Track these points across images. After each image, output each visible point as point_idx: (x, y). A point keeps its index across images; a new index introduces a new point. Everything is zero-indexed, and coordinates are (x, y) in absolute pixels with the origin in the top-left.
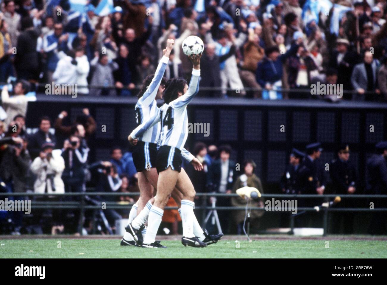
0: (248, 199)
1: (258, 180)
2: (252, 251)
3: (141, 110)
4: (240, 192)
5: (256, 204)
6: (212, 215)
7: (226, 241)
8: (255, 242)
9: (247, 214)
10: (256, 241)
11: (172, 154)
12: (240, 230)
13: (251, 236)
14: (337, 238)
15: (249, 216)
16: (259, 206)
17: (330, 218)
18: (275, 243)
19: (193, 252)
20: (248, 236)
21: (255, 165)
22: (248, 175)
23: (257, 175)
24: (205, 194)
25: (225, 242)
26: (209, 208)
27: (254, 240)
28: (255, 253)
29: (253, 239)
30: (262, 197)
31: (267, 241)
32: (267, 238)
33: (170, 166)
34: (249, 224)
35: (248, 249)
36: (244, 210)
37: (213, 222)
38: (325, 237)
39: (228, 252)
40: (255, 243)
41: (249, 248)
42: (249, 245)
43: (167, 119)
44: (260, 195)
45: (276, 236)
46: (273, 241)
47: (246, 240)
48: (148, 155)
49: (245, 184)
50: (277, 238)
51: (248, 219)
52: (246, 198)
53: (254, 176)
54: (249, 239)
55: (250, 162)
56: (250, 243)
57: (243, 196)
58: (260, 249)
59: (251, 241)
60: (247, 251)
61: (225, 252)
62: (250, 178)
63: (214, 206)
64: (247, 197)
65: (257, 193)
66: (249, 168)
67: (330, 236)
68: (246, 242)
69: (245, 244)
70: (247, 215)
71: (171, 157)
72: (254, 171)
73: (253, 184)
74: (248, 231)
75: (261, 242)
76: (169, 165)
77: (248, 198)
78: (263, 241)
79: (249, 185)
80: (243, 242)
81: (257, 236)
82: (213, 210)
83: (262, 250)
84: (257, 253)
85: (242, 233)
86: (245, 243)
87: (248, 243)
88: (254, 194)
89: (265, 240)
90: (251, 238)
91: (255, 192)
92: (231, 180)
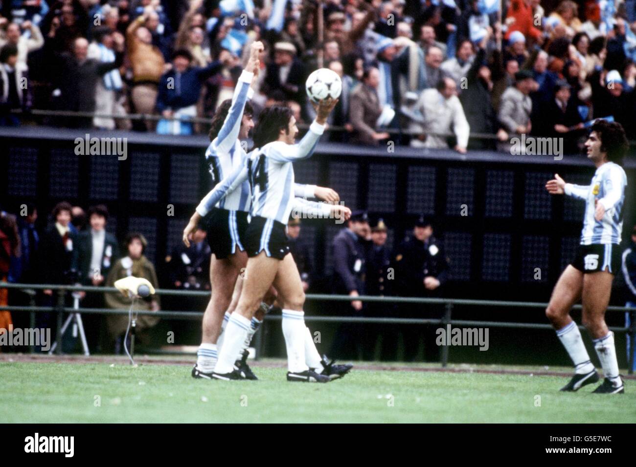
0: (134, 297)
1: (150, 265)
2: (137, 382)
3: (216, 159)
4: (120, 285)
5: (146, 305)
6: (73, 322)
7: (95, 364)
8: (143, 367)
9: (131, 321)
10: (145, 366)
11: (267, 231)
12: (118, 347)
13: (137, 357)
14: (277, 365)
15: (134, 325)
16: (151, 308)
17: (266, 332)
18: (176, 370)
19: (41, 382)
20: (132, 357)
21: (145, 241)
22: (134, 258)
23: (149, 259)
24: (61, 287)
25: (93, 366)
26: (67, 309)
27: (142, 365)
28: (141, 386)
29: (140, 363)
30: (156, 294)
31: (163, 366)
32: (162, 361)
33: (264, 250)
34: (133, 337)
35: (131, 378)
36: (127, 314)
37: (75, 334)
38: (257, 363)
39: (98, 383)
40: (143, 369)
41: (133, 377)
42: (133, 372)
43: (258, 174)
44: (153, 291)
45: (178, 358)
46: (173, 366)
47: (128, 364)
48: (236, 232)
49: (129, 272)
50: (179, 362)
51: (133, 330)
52: (129, 295)
53: (144, 259)
54: (133, 362)
55: (138, 237)
56: (135, 369)
57: (126, 291)
58: (151, 378)
59: (136, 366)
60: (130, 382)
61: (93, 383)
62: (137, 263)
63: (76, 306)
64: (131, 292)
65: (149, 287)
66: (136, 247)
67: (265, 361)
68: (128, 367)
69: (126, 371)
70: (131, 323)
71: (266, 235)
72: (143, 252)
73: (142, 273)
74: (132, 350)
75: (152, 367)
76: (262, 248)
77: (133, 295)
78: (154, 366)
79: (135, 275)
80: (123, 367)
81: (147, 357)
82: (75, 312)
83: (154, 381)
84: (145, 385)
85: (122, 352)
86: (127, 369)
87: (131, 369)
88: (144, 288)
89: (159, 364)
90: (136, 361)
91: (146, 285)
92: (107, 263)
